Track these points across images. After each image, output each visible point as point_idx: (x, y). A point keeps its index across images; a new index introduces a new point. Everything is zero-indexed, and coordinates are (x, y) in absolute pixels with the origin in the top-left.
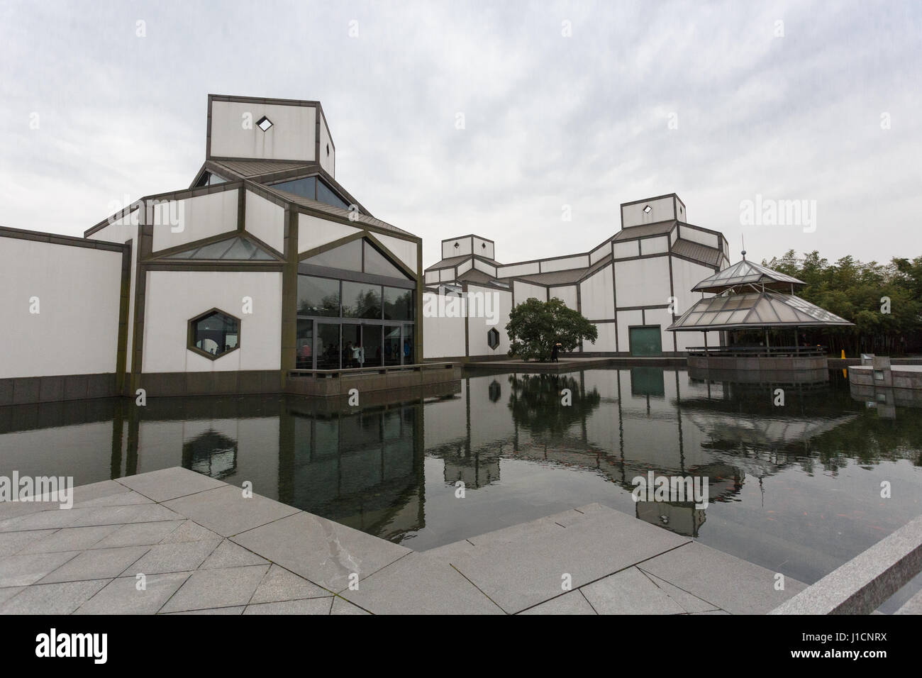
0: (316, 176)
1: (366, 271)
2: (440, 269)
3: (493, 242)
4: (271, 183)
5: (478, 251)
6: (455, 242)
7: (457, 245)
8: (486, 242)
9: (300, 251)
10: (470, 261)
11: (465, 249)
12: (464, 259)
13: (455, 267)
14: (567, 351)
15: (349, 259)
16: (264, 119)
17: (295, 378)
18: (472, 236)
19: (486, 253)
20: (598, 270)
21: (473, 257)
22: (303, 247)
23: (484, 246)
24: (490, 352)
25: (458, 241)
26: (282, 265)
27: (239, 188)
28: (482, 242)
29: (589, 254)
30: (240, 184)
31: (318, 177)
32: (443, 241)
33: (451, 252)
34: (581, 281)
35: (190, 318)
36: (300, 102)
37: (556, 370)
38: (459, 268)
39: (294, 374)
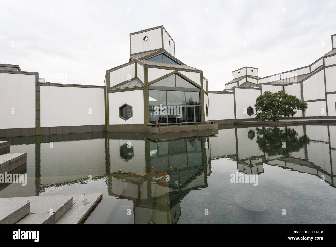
0: (162, 53)
1: (177, 86)
2: (231, 83)
3: (257, 69)
4: (146, 59)
5: (249, 73)
6: (238, 71)
7: (239, 72)
8: (253, 69)
9: (149, 81)
10: (245, 78)
11: (243, 73)
12: (242, 78)
13: (238, 82)
14: (290, 116)
15: (169, 82)
16: (146, 37)
17: (149, 127)
18: (246, 67)
19: (254, 74)
20: (314, 74)
21: (247, 76)
22: (150, 80)
23: (252, 71)
24: (249, 117)
25: (240, 71)
26: (143, 87)
27: (135, 63)
28: (251, 69)
29: (310, 66)
30: (135, 61)
31: (163, 54)
32: (233, 72)
33: (237, 76)
34: (303, 81)
35: (119, 107)
36: (156, 27)
37: (278, 125)
38: (239, 82)
39: (148, 125)
